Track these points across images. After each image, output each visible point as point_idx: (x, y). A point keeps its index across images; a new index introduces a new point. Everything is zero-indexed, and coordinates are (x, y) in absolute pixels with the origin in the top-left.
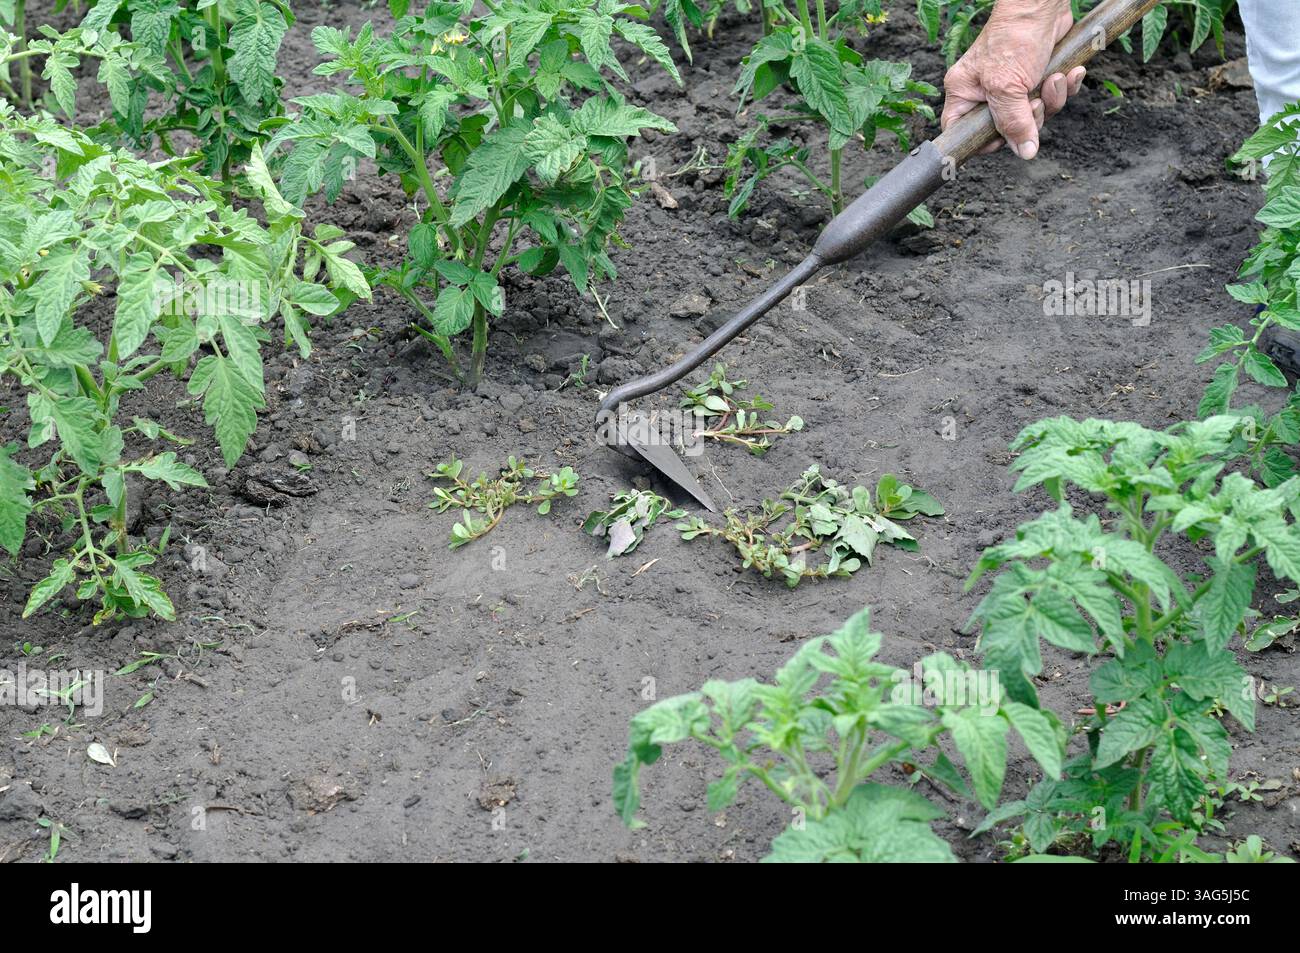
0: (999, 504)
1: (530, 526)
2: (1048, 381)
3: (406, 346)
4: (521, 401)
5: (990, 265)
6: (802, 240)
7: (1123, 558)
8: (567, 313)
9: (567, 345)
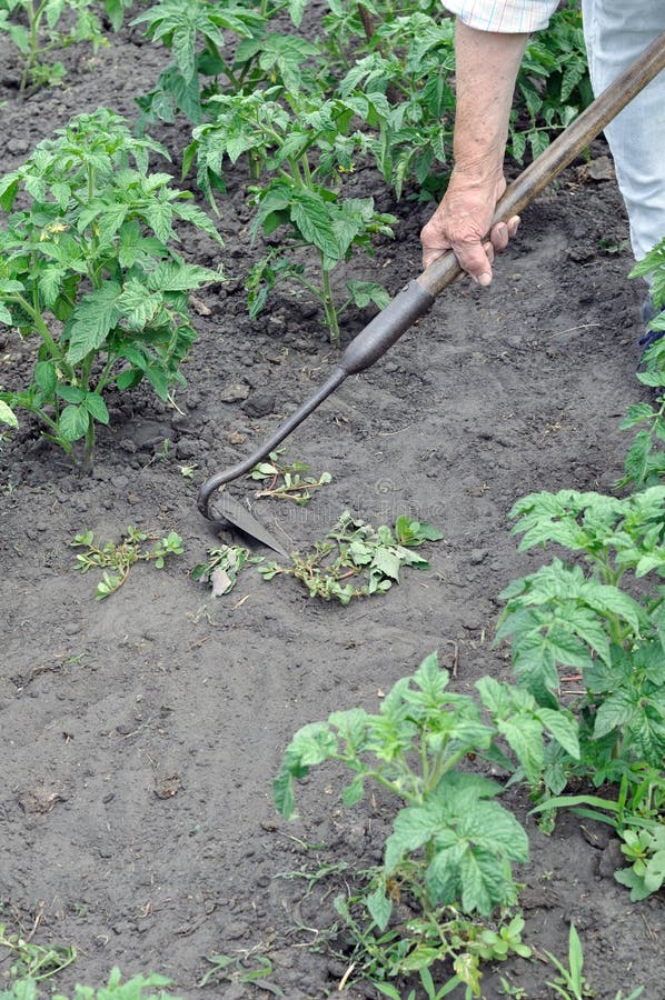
0: (480, 527)
1: (151, 578)
2: (500, 427)
3: (34, 444)
4: (127, 481)
5: (443, 339)
6: (304, 329)
7: (605, 599)
8: (146, 406)
9: (150, 430)
